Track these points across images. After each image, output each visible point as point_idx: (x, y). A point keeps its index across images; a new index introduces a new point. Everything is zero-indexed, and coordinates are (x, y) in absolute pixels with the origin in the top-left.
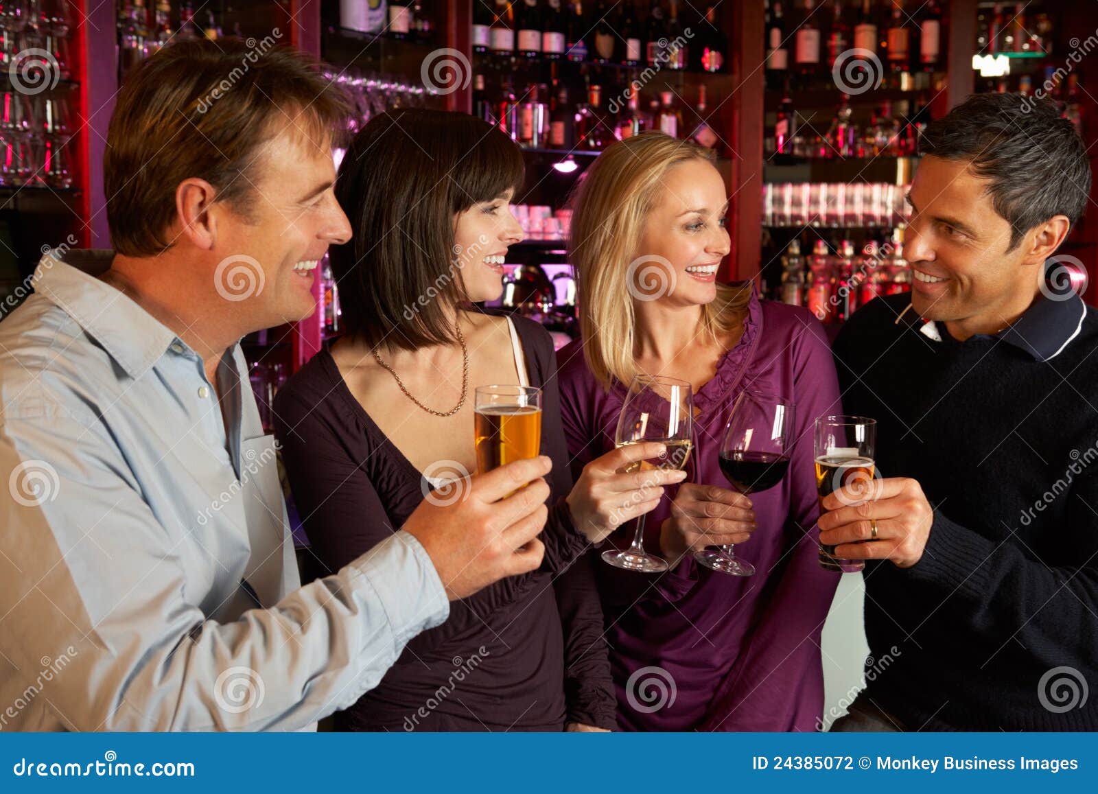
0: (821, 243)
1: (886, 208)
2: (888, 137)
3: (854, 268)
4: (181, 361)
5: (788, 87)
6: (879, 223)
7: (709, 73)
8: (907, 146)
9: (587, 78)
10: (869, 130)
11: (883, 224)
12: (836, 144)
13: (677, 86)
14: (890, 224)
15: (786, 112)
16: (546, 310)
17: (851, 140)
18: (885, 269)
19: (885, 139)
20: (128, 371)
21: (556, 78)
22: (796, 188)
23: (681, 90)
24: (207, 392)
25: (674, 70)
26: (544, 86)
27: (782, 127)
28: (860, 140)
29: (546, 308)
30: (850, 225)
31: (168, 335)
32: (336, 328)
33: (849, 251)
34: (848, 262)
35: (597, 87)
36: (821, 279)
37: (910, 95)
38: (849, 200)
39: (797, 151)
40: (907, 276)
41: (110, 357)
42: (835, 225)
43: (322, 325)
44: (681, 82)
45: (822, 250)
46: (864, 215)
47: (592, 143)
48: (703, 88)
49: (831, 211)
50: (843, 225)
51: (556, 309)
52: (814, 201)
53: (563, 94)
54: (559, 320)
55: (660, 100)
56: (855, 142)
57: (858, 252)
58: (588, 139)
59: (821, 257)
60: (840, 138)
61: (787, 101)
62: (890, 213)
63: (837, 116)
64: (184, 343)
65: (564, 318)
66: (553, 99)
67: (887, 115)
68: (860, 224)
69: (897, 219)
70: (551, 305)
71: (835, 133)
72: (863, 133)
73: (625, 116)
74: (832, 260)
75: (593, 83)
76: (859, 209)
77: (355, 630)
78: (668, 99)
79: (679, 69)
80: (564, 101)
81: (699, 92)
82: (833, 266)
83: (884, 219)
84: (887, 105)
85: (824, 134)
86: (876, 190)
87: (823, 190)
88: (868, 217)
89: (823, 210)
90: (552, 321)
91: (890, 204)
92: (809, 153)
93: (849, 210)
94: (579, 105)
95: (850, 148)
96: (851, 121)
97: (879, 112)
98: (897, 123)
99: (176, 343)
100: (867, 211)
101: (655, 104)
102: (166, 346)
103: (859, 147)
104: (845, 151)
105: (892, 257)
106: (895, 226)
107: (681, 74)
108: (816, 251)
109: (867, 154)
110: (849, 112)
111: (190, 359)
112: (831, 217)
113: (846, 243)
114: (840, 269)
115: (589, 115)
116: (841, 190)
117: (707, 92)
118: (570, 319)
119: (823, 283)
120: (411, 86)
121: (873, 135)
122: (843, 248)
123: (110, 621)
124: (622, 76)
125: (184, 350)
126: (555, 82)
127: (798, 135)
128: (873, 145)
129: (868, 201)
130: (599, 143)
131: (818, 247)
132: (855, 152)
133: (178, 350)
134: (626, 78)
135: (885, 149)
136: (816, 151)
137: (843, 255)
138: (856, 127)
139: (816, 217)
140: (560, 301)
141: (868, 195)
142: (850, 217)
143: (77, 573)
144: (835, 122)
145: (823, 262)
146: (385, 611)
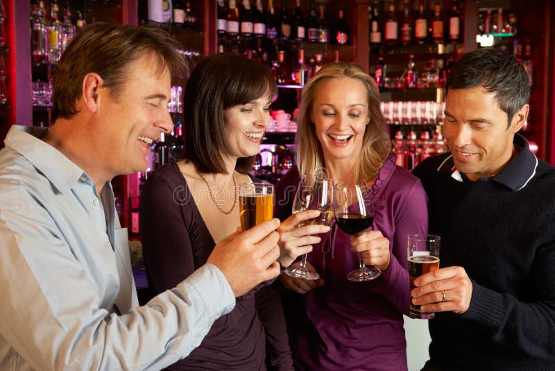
0: (400, 133)
1: (433, 114)
2: (433, 77)
3: (417, 146)
4: (85, 186)
5: (381, 52)
6: (429, 122)
7: (340, 44)
8: (443, 82)
9: (277, 48)
10: (423, 74)
11: (432, 123)
12: (407, 81)
13: (324, 52)
14: (435, 123)
15: (381, 64)
16: (257, 168)
17: (414, 80)
18: (433, 146)
19: (432, 78)
20: (59, 190)
21: (260, 47)
22: (386, 104)
23: (326, 54)
24: (98, 202)
25: (322, 43)
26: (254, 51)
27: (379, 73)
28: (419, 79)
29: (257, 167)
30: (414, 123)
31: (80, 171)
32: (146, 178)
33: (414, 137)
34: (413, 143)
35: (282, 52)
36: (399, 152)
37: (443, 56)
38: (414, 111)
39: (386, 85)
40: (444, 149)
41: (50, 182)
42: (407, 124)
43: (139, 176)
44: (326, 50)
45: (400, 136)
46: (422, 118)
47: (280, 81)
48: (337, 52)
49: (405, 116)
50: (411, 123)
51: (262, 168)
52: (396, 111)
53: (265, 56)
54: (264, 173)
55: (315, 59)
56: (417, 80)
57: (418, 138)
58: (278, 79)
59: (400, 140)
60: (408, 78)
61: (381, 59)
62: (435, 117)
63: (407, 67)
64: (88, 176)
65: (266, 172)
66: (259, 58)
67: (433, 66)
68: (420, 123)
69: (439, 120)
70: (259, 166)
71: (406, 75)
72: (420, 76)
73: (297, 68)
74: (405, 142)
75: (280, 50)
76: (419, 115)
77: (190, 314)
78: (319, 58)
79: (325, 43)
80: (265, 59)
81: (335, 54)
82: (406, 145)
83: (432, 120)
84: (433, 61)
85: (400, 76)
86: (428, 105)
87: (400, 105)
88: (424, 119)
89: (400, 116)
90: (260, 174)
91: (435, 113)
92: (392, 86)
93: (414, 115)
94: (273, 62)
95: (414, 83)
96: (414, 69)
97: (429, 65)
98: (438, 70)
99: (84, 176)
100: (423, 116)
101: (312, 61)
102: (79, 177)
103: (419, 82)
104: (411, 85)
105: (436, 140)
106: (438, 124)
107: (326, 45)
108: (397, 137)
109: (423, 86)
110: (413, 65)
111: (90, 185)
112: (405, 119)
113: (413, 133)
114: (409, 146)
115: (279, 66)
116: (409, 105)
117: (339, 54)
118: (270, 173)
119: (401, 153)
120: (185, 51)
121: (425, 77)
122: (411, 135)
123: (62, 313)
124: (295, 46)
125: (88, 179)
126: (260, 50)
127: (387, 76)
128: (425, 82)
129: (423, 111)
130: (284, 81)
131: (398, 135)
132: (416, 85)
133: (84, 179)
134: (297, 47)
135: (431, 84)
136: (396, 85)
137: (411, 139)
138: (417, 72)
139: (397, 119)
140: (264, 164)
141: (423, 107)
142: (415, 119)
143: (44, 288)
144: (406, 70)
145: (400, 143)
146: (205, 305)
